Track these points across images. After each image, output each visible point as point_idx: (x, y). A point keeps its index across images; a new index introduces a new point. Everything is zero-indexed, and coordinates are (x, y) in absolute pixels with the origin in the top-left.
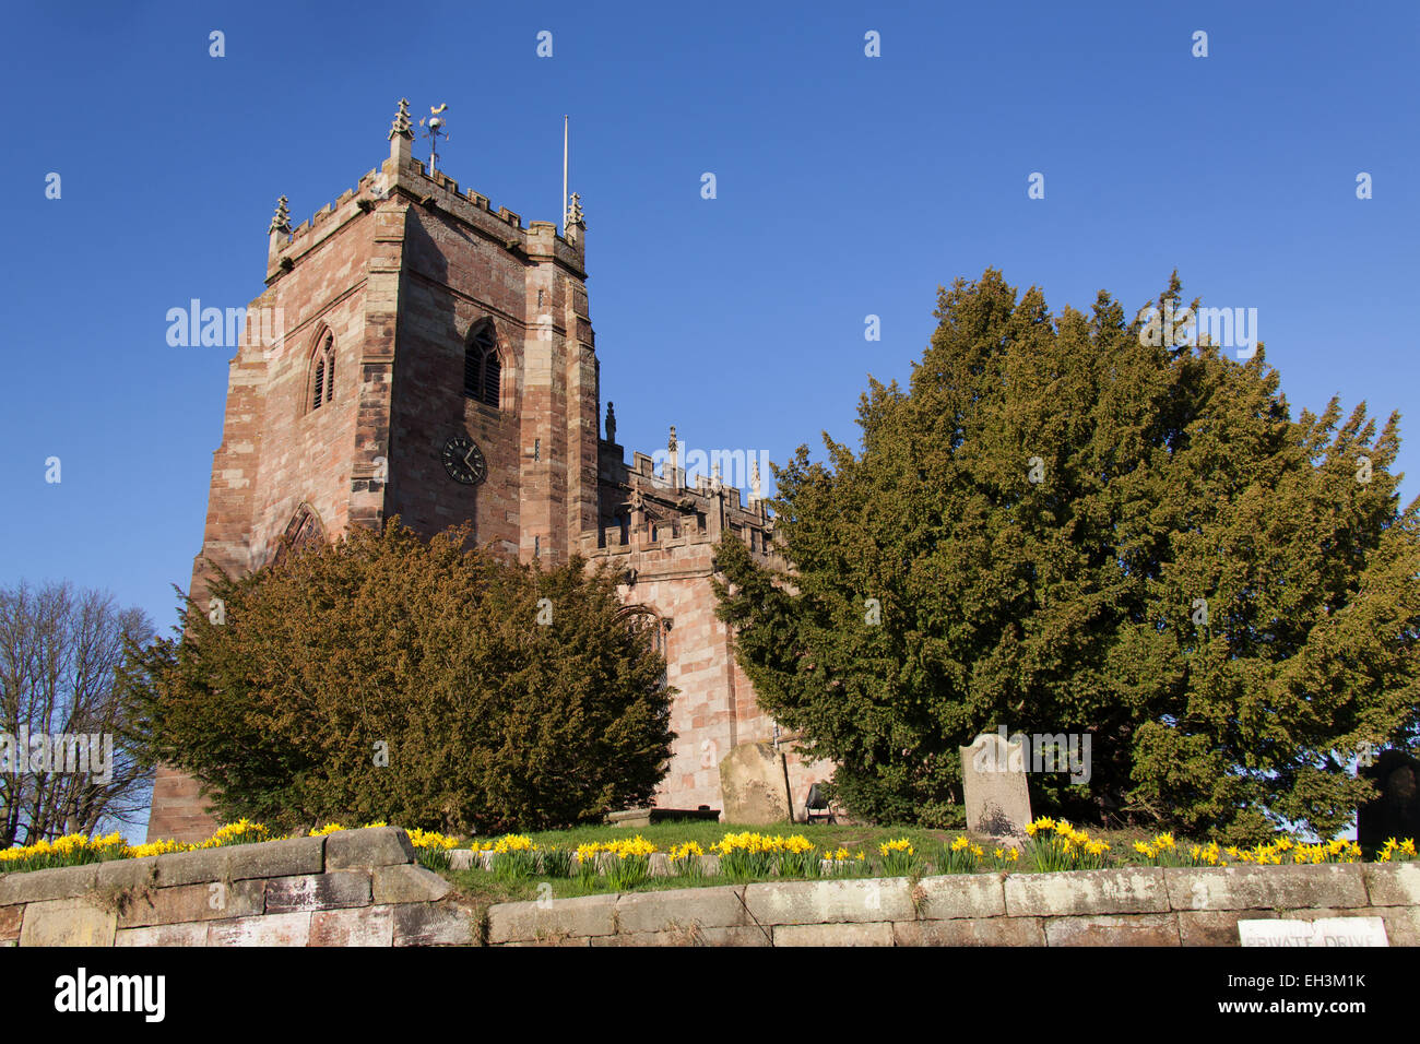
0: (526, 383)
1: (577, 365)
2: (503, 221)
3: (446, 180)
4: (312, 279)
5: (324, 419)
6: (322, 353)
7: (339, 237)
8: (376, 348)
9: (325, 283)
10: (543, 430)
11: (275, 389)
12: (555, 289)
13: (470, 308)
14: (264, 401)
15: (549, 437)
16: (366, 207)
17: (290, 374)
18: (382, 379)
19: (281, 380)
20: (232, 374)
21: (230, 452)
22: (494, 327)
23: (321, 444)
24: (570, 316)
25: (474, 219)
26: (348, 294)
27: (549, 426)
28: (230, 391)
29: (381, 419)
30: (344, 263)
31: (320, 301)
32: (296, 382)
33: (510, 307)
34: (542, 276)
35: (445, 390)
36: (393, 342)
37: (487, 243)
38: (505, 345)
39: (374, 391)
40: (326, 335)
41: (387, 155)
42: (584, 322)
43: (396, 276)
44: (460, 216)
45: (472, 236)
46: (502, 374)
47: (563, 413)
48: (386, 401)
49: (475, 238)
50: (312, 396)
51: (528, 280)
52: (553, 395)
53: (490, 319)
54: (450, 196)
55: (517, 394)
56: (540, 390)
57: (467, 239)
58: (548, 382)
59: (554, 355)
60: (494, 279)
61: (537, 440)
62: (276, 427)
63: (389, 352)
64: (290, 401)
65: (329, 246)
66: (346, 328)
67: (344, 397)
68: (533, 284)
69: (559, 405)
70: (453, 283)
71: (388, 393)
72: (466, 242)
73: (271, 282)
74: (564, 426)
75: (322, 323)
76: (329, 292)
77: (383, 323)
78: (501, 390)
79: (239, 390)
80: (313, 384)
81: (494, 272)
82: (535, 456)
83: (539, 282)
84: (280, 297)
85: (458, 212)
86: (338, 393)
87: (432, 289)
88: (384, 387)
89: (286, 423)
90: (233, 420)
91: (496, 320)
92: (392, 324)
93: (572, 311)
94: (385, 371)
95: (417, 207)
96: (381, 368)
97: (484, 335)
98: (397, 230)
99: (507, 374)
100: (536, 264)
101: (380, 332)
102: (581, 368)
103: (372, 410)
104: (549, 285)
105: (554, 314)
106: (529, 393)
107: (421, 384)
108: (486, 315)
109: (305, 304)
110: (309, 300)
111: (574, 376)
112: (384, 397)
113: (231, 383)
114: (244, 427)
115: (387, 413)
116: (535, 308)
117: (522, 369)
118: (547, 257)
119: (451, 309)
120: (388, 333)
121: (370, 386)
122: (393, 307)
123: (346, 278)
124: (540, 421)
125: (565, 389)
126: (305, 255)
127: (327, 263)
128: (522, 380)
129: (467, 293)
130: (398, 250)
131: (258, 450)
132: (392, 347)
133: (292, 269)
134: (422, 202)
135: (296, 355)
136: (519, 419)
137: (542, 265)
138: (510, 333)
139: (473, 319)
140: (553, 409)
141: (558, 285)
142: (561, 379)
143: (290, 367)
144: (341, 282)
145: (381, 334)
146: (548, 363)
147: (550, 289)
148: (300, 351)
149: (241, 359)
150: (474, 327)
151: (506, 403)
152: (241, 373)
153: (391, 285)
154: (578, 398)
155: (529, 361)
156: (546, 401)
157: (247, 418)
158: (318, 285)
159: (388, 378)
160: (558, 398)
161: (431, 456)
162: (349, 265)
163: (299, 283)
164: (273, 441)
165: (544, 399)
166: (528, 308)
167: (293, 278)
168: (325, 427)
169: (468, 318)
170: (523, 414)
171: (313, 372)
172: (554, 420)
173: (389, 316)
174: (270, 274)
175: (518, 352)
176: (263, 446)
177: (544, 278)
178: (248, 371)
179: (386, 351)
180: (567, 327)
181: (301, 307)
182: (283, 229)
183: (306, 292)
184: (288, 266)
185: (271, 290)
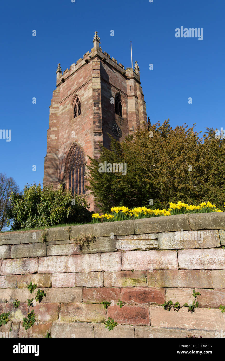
0: (129, 111)
1: (142, 106)
2: (121, 67)
3: (107, 54)
4: (70, 84)
5: (79, 120)
6: (75, 102)
7: (78, 71)
8: (96, 98)
9: (75, 84)
10: (134, 123)
11: (62, 113)
12: (134, 86)
13: (115, 90)
14: (59, 117)
15: (136, 125)
16: (87, 62)
17: (66, 109)
18: (99, 106)
19: (64, 111)
20: (50, 110)
21: (51, 130)
22: (120, 95)
23: (78, 126)
24: (139, 93)
25: (114, 66)
26: (83, 86)
27: (136, 122)
28: (50, 114)
29: (100, 117)
30: (81, 78)
31: (74, 89)
32: (68, 111)
33: (124, 90)
34: (131, 82)
35: (111, 111)
36: (100, 96)
37: (117, 73)
38: (123, 101)
39: (97, 109)
40: (76, 98)
41: (93, 46)
42: (142, 95)
43: (100, 78)
44: (111, 64)
45: (114, 70)
46: (123, 108)
47: (139, 119)
48: (100, 112)
49: (115, 71)
50: (73, 114)
51: (127, 83)
52: (136, 114)
53: (120, 93)
54: (109, 59)
55: (127, 114)
56: (132, 113)
57: (113, 71)
58: (135, 111)
59: (135, 103)
60: (119, 82)
61: (133, 126)
62: (63, 123)
63: (100, 99)
64: (67, 116)
65: (76, 74)
66: (83, 95)
67: (85, 113)
68: (128, 84)
69: (138, 117)
70: (111, 82)
71: (101, 110)
72: (113, 72)
73: (58, 86)
74: (139, 123)
75: (75, 95)
76: (77, 86)
77: (97, 91)
78: (123, 113)
79: (53, 114)
80: (73, 111)
81: (119, 81)
82: (133, 130)
83: (130, 84)
84: (61, 89)
85: (110, 63)
86: (82, 112)
87: (106, 84)
88: (99, 108)
89: (66, 122)
90: (51, 122)
91: (121, 94)
92: (100, 91)
93: (139, 92)
94: (99, 104)
95: (101, 61)
96: (98, 103)
97: (118, 98)
98: (98, 66)
99: (124, 108)
100: (129, 79)
101: (97, 93)
102: (143, 107)
103: (97, 115)
104: (133, 85)
105: (135, 93)
106: (130, 114)
107: (106, 109)
108: (119, 92)
109: (69, 90)
110: (70, 89)
111: (141, 109)
112: (100, 111)
113: (50, 112)
114: (54, 123)
115: (101, 115)
116: (130, 91)
117: (127, 107)
118: (132, 77)
119: (110, 89)
120: (99, 94)
121: (96, 108)
122: (99, 87)
123: (82, 82)
124: (133, 121)
125: (138, 113)
126: (68, 77)
127: (75, 79)
128: (128, 110)
129: (114, 85)
130: (99, 71)
131: (58, 130)
132: (100, 98)
133: (64, 82)
134: (103, 60)
135: (67, 104)
136: (128, 120)
137: (130, 80)
138: (124, 97)
139: (116, 93)
140: (137, 118)
141: (135, 85)
142: (137, 110)
143: (66, 107)
144: (80, 83)
145: (97, 94)
146: (134, 106)
147: (133, 86)
148: (69, 103)
149: (52, 106)
150: (116, 94)
151: (124, 116)
152: (52, 109)
153: (99, 80)
154: (143, 115)
155: (129, 105)
156: (134, 116)
157: (55, 121)
158: (73, 85)
159: (100, 106)
160: (137, 115)
161: (110, 129)
162: (83, 78)
163: (67, 85)
164: (63, 127)
165: (134, 115)
166: (128, 91)
167: (65, 84)
168: (79, 122)
169: (115, 92)
170: (129, 119)
171: (73, 108)
172: (137, 121)
173: (99, 89)
174: (57, 84)
175: (126, 103)
176: (60, 128)
177: (131, 83)
178: (54, 109)
179: (99, 99)
180: (138, 96)
181: (68, 91)
182: (60, 72)
183: (69, 88)
184: (63, 81)
185: (58, 88)
